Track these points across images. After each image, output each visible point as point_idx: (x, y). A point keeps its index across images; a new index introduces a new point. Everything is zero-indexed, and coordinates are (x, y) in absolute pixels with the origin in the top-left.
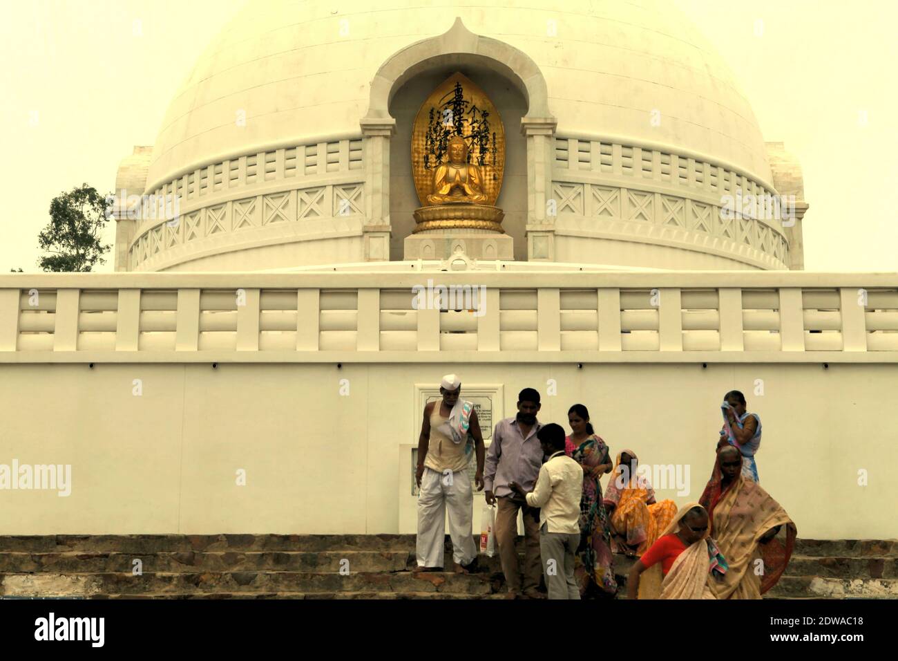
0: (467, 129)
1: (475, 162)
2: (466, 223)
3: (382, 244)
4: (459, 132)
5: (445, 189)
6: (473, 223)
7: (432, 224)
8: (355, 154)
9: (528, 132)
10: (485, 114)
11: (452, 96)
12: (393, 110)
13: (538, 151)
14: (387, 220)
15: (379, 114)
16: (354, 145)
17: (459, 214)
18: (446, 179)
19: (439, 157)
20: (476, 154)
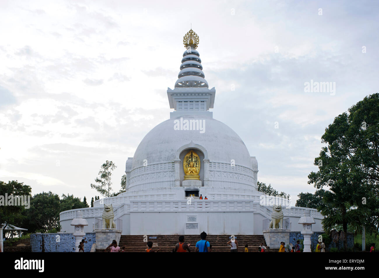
0: (193, 160)
1: (195, 166)
2: (194, 178)
3: (178, 183)
4: (192, 161)
5: (190, 172)
6: (195, 178)
7: (187, 179)
8: (173, 166)
9: (204, 162)
10: (197, 157)
11: (191, 154)
12: (180, 158)
13: (207, 165)
14: (179, 178)
15: (177, 159)
16: (173, 164)
17: (192, 177)
18: (190, 170)
19: (188, 165)
20: (195, 165)
